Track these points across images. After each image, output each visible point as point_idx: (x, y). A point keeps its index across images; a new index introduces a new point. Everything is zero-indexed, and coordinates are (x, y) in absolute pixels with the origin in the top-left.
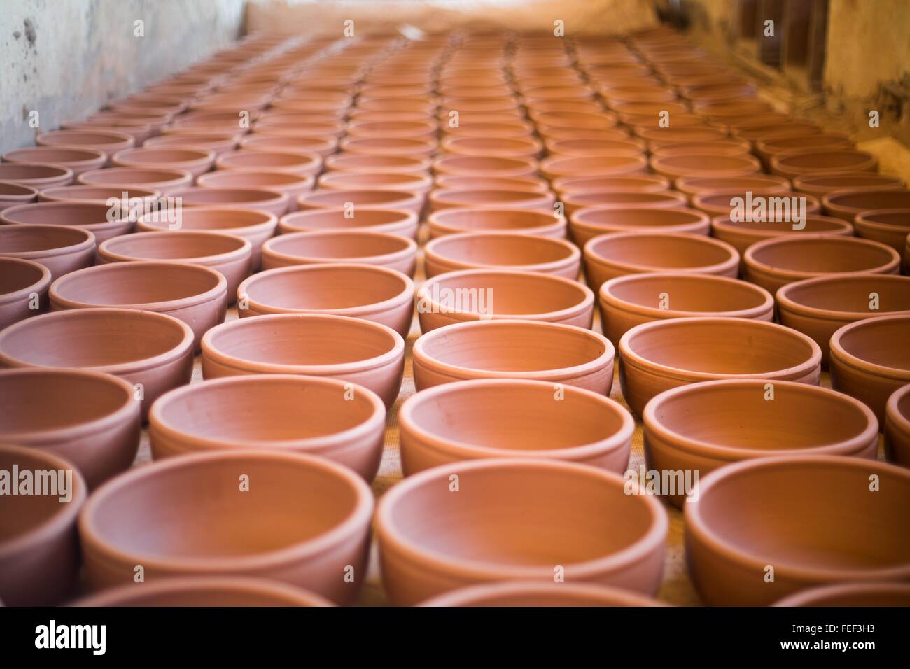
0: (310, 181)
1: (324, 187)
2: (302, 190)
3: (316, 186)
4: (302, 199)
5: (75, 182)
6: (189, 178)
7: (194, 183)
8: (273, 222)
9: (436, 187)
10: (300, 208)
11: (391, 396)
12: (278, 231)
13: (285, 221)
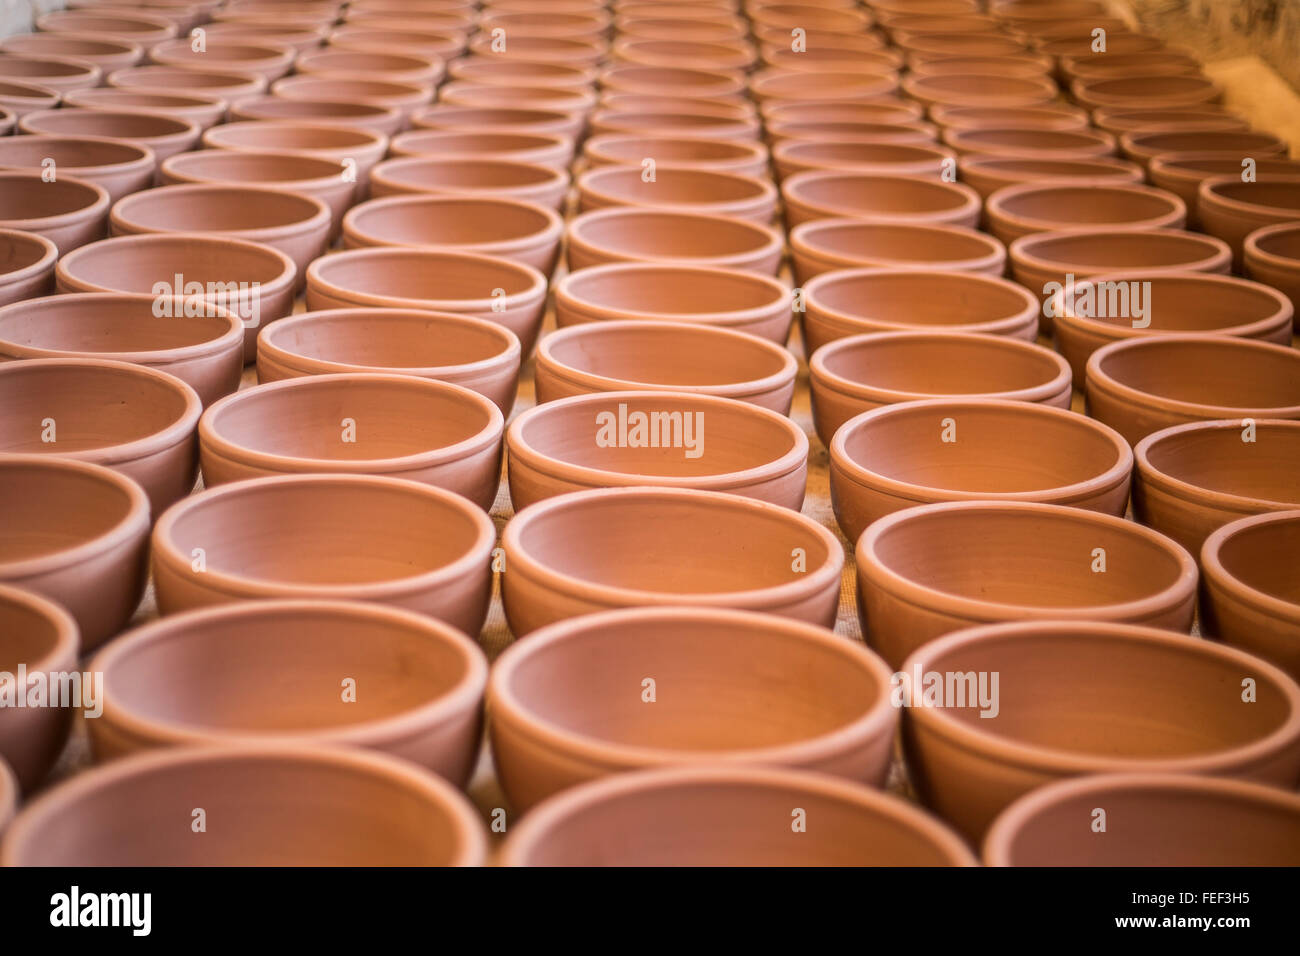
0: (427, 94)
1: (447, 103)
2: (417, 106)
3: (436, 100)
4: (419, 115)
5: (103, 83)
6: (260, 84)
7: (268, 91)
8: (381, 144)
9: (599, 106)
10: (416, 127)
11: (530, 338)
12: (389, 155)
13: (398, 143)
